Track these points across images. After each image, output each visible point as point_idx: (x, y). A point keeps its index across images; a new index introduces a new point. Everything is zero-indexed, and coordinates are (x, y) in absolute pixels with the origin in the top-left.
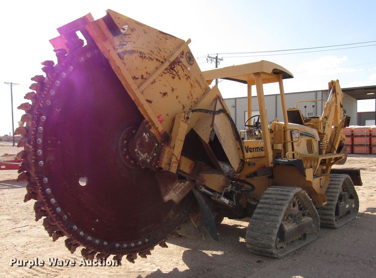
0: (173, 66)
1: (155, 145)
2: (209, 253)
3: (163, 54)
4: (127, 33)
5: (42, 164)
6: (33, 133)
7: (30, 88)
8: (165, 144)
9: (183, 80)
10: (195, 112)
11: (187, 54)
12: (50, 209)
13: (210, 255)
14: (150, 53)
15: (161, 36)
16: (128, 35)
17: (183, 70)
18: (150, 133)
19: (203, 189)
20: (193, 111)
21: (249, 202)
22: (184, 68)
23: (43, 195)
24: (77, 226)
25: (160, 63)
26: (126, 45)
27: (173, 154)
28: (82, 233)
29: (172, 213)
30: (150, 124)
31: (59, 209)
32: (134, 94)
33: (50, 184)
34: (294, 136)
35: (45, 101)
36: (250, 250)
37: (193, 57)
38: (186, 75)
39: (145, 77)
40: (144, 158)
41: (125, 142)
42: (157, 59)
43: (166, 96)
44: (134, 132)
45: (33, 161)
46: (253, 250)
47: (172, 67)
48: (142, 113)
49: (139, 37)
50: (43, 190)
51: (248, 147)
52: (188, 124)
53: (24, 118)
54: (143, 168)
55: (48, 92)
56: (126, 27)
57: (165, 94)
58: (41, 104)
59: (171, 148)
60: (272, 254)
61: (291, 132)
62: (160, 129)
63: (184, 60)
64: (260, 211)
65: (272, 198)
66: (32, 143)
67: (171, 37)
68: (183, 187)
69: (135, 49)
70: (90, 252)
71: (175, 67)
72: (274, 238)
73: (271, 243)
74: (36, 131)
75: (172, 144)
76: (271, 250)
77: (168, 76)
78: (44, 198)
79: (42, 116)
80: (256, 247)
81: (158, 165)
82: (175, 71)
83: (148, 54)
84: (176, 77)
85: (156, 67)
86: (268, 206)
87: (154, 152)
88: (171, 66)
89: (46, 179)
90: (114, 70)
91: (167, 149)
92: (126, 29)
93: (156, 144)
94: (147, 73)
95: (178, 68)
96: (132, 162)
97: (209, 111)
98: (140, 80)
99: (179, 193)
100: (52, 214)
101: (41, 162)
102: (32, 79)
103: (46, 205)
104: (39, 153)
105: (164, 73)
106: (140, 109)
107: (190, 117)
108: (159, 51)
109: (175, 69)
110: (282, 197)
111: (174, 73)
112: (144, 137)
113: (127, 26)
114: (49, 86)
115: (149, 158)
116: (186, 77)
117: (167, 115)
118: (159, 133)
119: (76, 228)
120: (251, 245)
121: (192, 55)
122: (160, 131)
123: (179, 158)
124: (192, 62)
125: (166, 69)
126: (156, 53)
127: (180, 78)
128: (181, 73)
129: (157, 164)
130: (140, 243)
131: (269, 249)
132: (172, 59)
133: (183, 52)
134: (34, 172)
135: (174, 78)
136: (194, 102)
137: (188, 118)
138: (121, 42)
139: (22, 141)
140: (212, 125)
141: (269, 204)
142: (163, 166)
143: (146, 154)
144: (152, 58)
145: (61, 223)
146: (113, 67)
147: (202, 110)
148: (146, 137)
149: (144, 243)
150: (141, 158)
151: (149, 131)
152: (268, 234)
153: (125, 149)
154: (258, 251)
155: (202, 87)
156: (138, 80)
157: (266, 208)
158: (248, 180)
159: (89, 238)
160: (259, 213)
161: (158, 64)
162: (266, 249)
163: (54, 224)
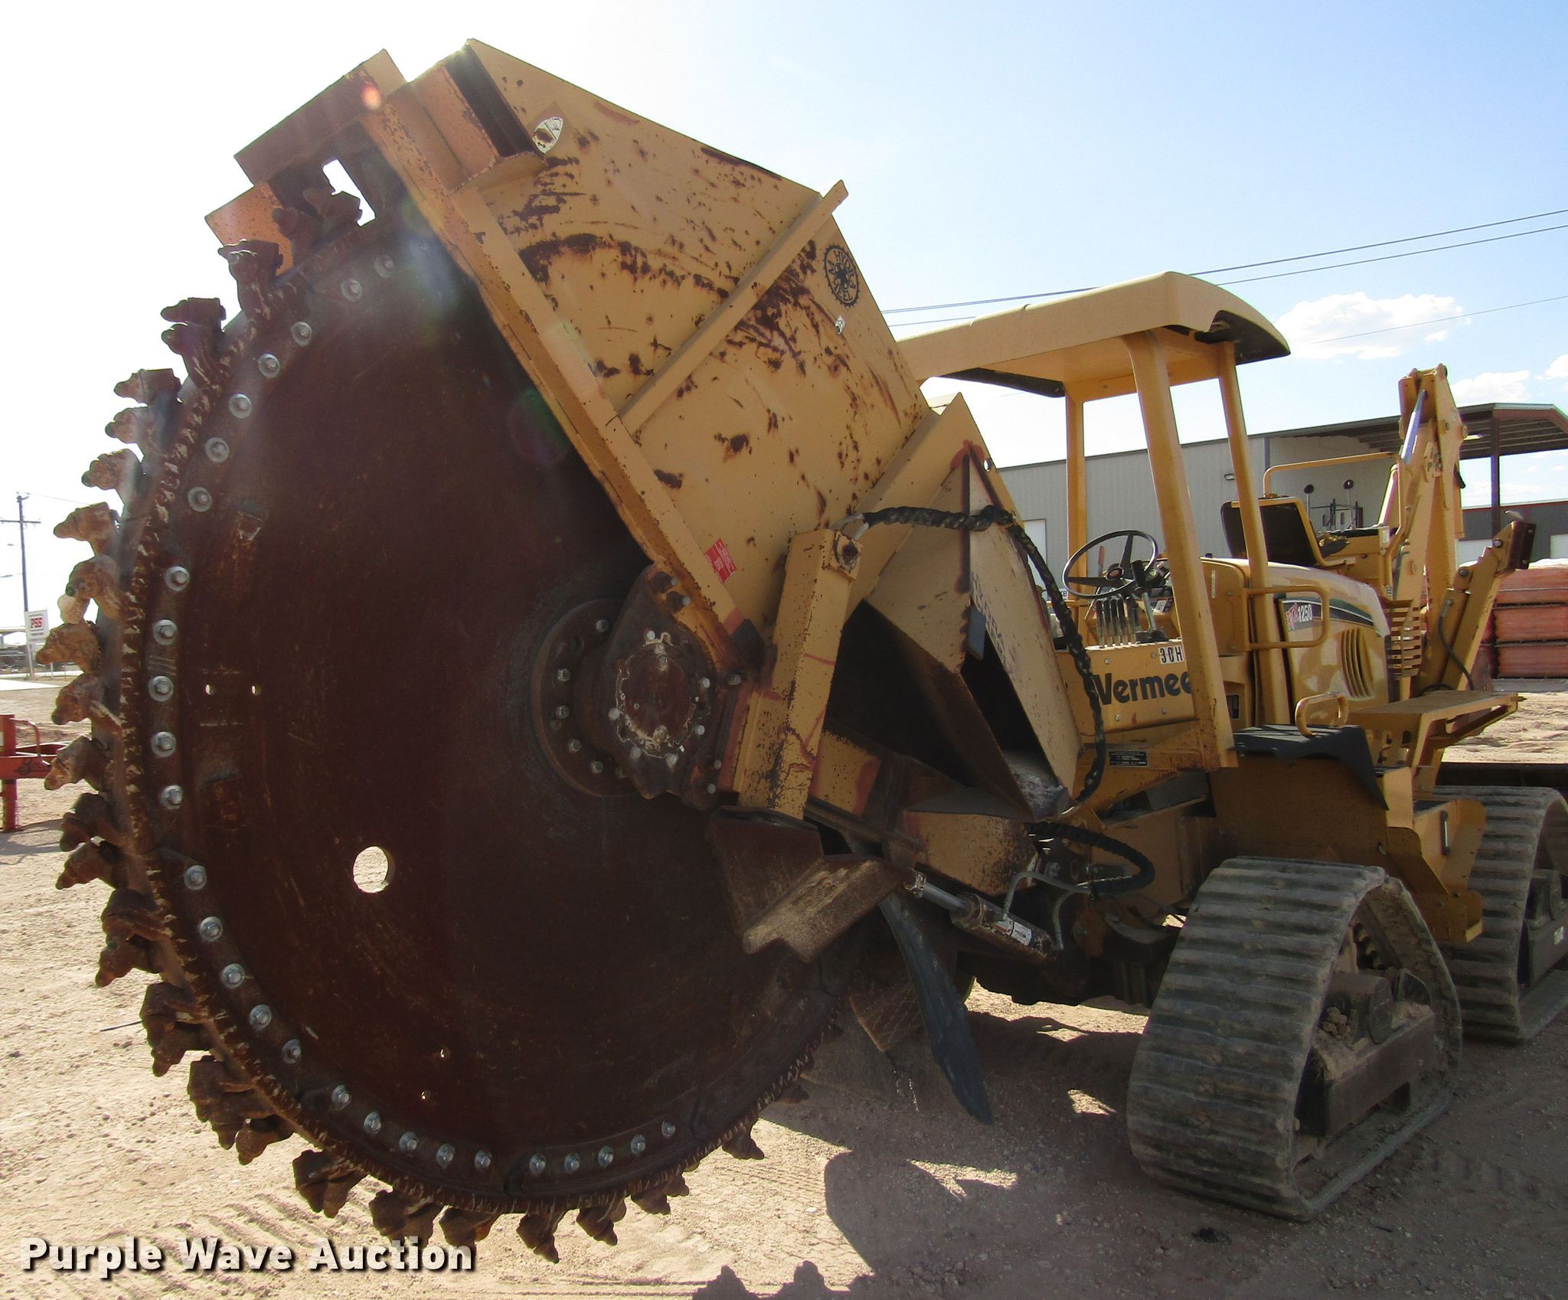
0: (770, 312)
1: (698, 686)
2: (950, 1176)
3: (724, 253)
4: (560, 155)
5: (178, 799)
6: (127, 650)
7: (111, 430)
8: (744, 679)
9: (817, 373)
10: (880, 526)
11: (831, 256)
12: (221, 1016)
13: (952, 1186)
14: (668, 249)
15: (714, 168)
16: (564, 162)
17: (816, 326)
18: (678, 633)
19: (921, 885)
20: (871, 519)
21: (1116, 927)
22: (819, 319)
23: (183, 950)
24: (348, 1090)
25: (714, 297)
26: (555, 210)
27: (788, 729)
28: (372, 1122)
29: (774, 992)
30: (676, 585)
31: (261, 1015)
32: (601, 445)
33: (217, 898)
34: (1290, 619)
35: (182, 495)
36: (1151, 1171)
37: (855, 267)
38: (828, 351)
39: (647, 362)
40: (653, 751)
41: (561, 675)
42: (698, 279)
43: (745, 450)
44: (599, 625)
45: (132, 788)
46: (1171, 1171)
47: (766, 314)
48: (638, 534)
49: (617, 171)
50: (186, 927)
51: (1109, 677)
52: (850, 580)
53: (82, 582)
54: (648, 797)
55: (197, 450)
56: (553, 126)
57: (738, 443)
58: (162, 510)
59: (776, 697)
60: (1273, 1198)
61: (1276, 602)
62: (724, 610)
63: (817, 284)
64: (1189, 981)
65: (1246, 922)
66: (123, 700)
67: (756, 174)
68: (841, 888)
69: (598, 231)
70: (412, 1210)
71: (779, 314)
72: (1286, 1123)
73: (1269, 1150)
74: (144, 640)
75: (779, 680)
76: (1267, 1182)
77: (749, 360)
78: (189, 967)
79: (170, 564)
80: (1190, 1162)
81: (715, 782)
82: (782, 334)
83: (659, 252)
84: (788, 361)
85: (695, 315)
86: (1233, 959)
87: (696, 722)
88: (764, 311)
89: (196, 874)
90: (505, 333)
91: (757, 703)
92: (556, 134)
93: (706, 683)
94: (655, 344)
95: (792, 318)
96: (595, 768)
97: (947, 514)
98: (625, 380)
99: (823, 912)
100: (231, 1039)
101: (173, 791)
102: (122, 389)
103: (200, 999)
104: (160, 747)
105: (730, 342)
106: (626, 515)
107: (859, 547)
108: (708, 241)
109: (782, 322)
110: (1300, 917)
111: (778, 342)
112: (651, 651)
113: (559, 123)
114: (198, 419)
115: (674, 750)
116: (829, 360)
117: (751, 540)
118: (719, 628)
119: (346, 1098)
120: (1157, 1147)
121: (852, 260)
122: (722, 618)
123: (813, 745)
124: (852, 292)
125: (741, 325)
126: (693, 248)
127: (801, 367)
128: (808, 344)
129: (712, 775)
130: (638, 1145)
131: (1254, 1173)
132: (767, 278)
133: (811, 243)
134: (139, 839)
135: (775, 364)
136: (866, 476)
137: (850, 552)
138: (536, 196)
139: (76, 692)
140: (965, 584)
141: (1234, 947)
142: (740, 784)
143: (660, 731)
144: (679, 273)
145: (275, 1083)
146: (500, 319)
147: (913, 510)
148: (660, 650)
149: (657, 1144)
150: (636, 753)
151: (675, 621)
152: (1249, 1100)
153: (561, 711)
154: (1194, 1179)
155: (900, 409)
156: (615, 378)
157: (1222, 970)
158: (1113, 830)
159: (409, 1142)
160: (1184, 994)
161: (704, 300)
162: (1241, 1176)
163: (241, 1088)
